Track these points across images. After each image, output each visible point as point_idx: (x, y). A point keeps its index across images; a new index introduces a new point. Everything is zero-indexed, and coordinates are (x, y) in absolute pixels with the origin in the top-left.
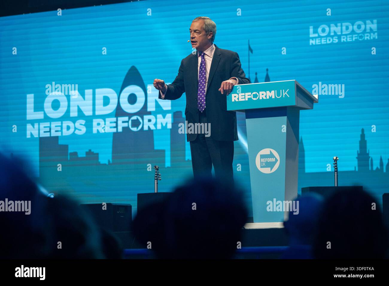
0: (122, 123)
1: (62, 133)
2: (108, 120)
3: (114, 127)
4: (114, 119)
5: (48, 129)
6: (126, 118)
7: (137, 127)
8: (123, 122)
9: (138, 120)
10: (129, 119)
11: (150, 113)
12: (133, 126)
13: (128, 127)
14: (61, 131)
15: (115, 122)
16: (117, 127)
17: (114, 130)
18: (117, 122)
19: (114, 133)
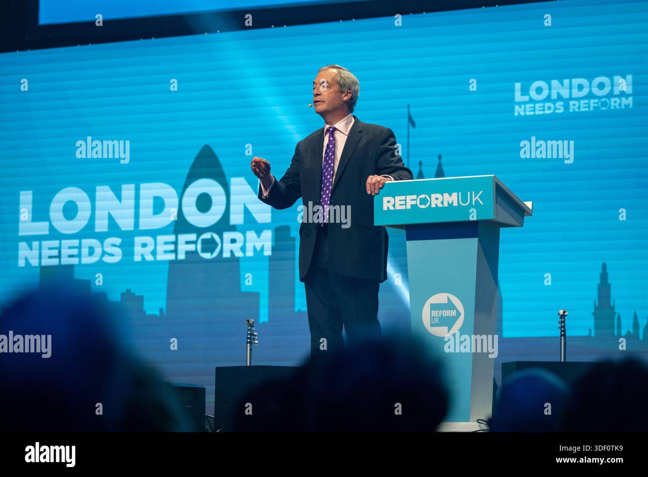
0: (186, 244)
1: (80, 261)
2: (161, 239)
3: (172, 251)
4: (172, 238)
5: (55, 253)
6: (192, 237)
7: (212, 251)
8: (188, 243)
9: (212, 239)
10: (198, 238)
11: (233, 228)
12: (204, 250)
13: (196, 252)
14: (79, 256)
15: (173, 243)
16: (175, 251)
17: (172, 257)
18: (176, 243)
19: (171, 262)
